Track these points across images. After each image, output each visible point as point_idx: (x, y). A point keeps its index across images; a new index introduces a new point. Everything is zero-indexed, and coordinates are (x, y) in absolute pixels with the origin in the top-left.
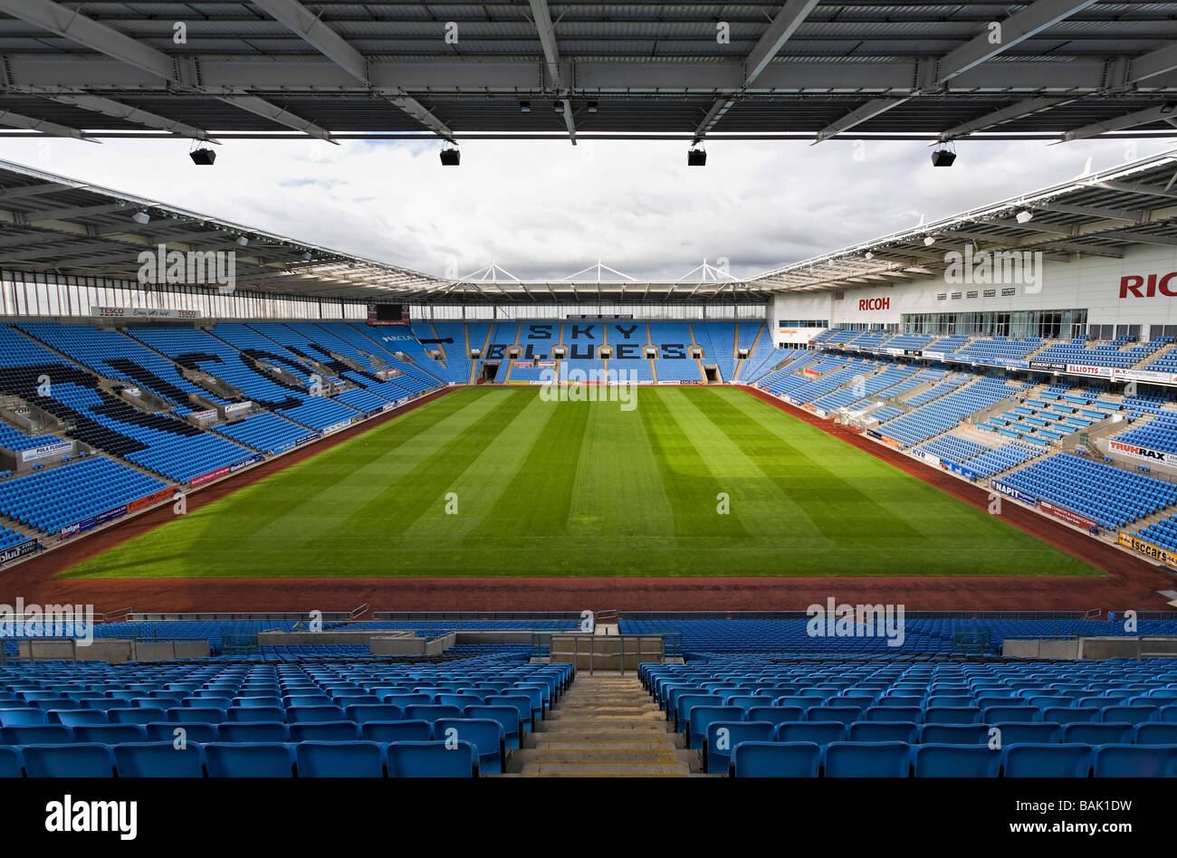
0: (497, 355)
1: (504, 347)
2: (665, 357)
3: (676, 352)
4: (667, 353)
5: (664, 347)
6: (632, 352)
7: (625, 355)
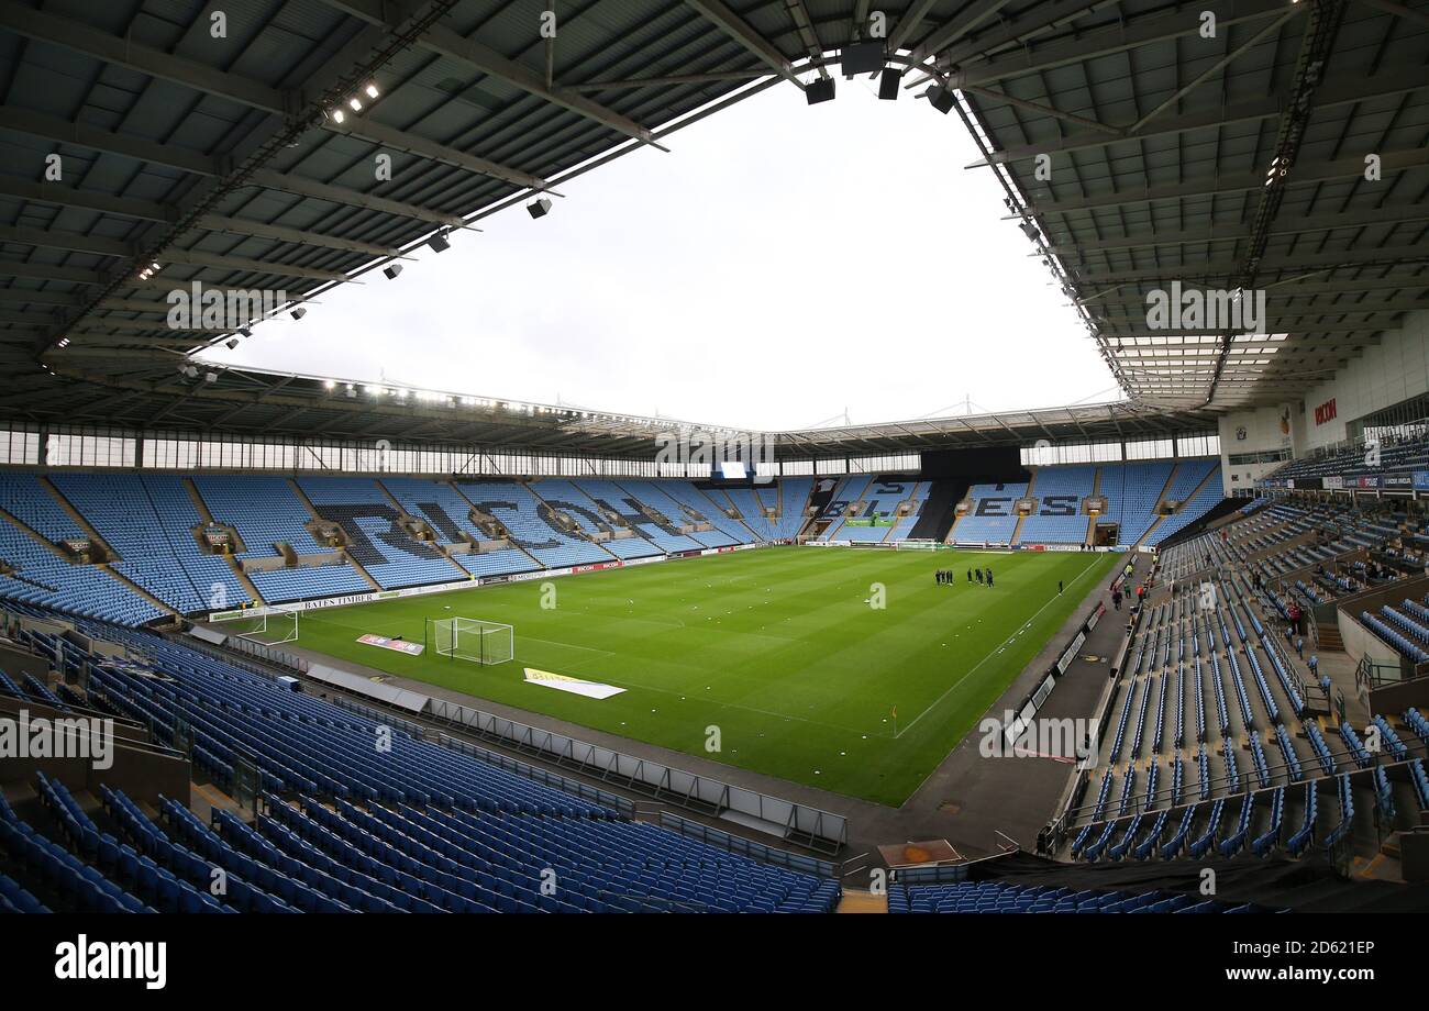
0: (835, 513)
1: (846, 504)
2: (1044, 513)
3: (1063, 506)
4: (1049, 508)
5: (1048, 501)
6: (998, 507)
7: (987, 511)
